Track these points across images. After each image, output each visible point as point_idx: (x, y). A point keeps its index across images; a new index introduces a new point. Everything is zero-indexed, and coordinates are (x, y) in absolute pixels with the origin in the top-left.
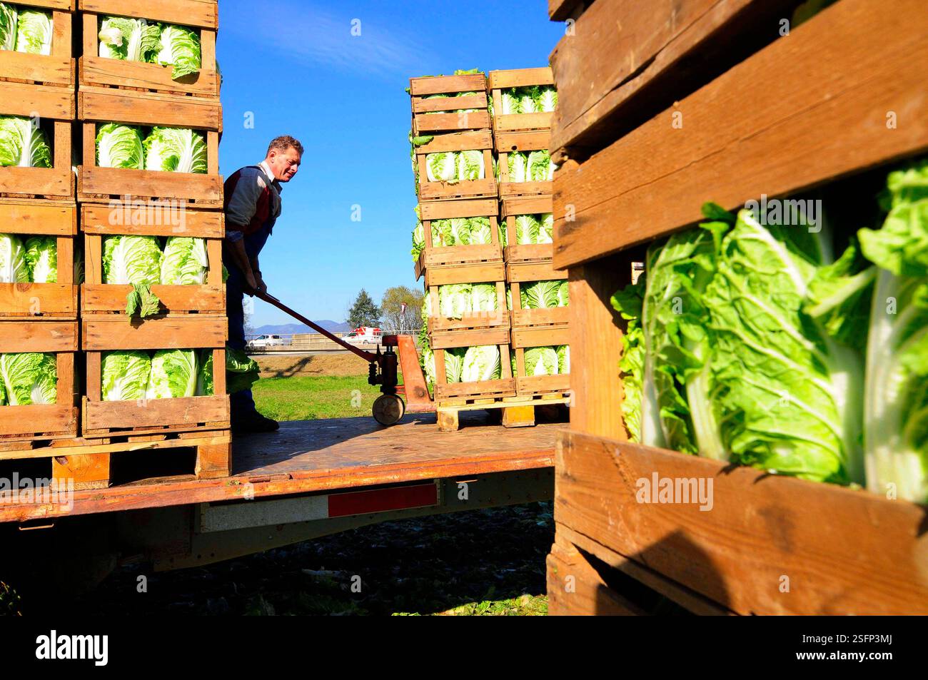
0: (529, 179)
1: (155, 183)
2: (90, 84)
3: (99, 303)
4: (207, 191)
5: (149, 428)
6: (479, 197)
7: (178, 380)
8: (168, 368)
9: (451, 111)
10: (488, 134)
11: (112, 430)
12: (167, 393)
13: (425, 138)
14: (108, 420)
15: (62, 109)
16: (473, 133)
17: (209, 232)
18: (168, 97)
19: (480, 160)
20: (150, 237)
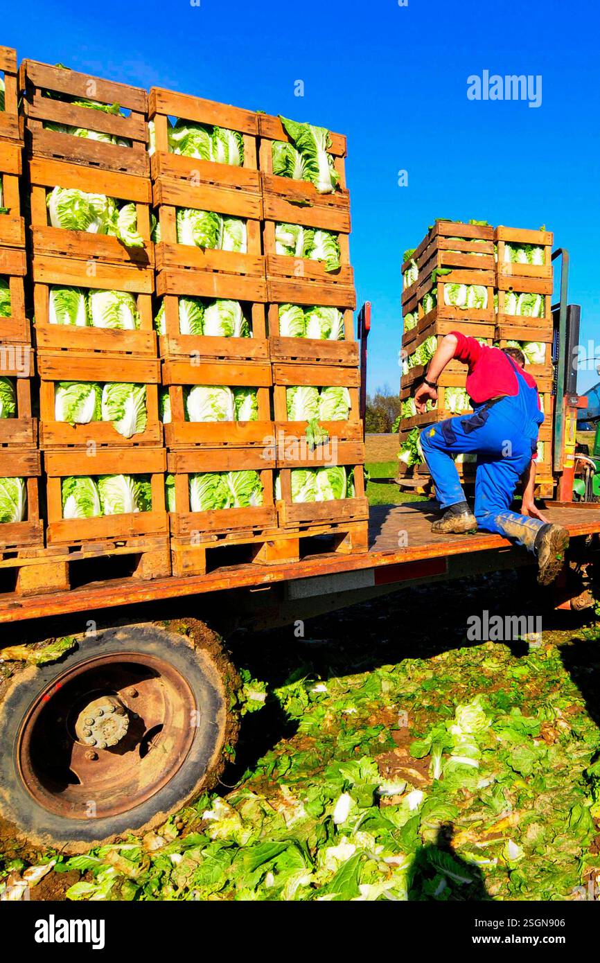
0: (519, 313)
1: (317, 348)
2: (274, 275)
4: (349, 354)
5: (322, 520)
6: (481, 323)
7: (337, 487)
8: (331, 479)
9: (465, 252)
10: (492, 275)
11: (301, 522)
12: (331, 497)
13: (445, 271)
14: (299, 516)
15: (259, 294)
16: (481, 272)
17: (351, 383)
18: (322, 285)
19: (484, 293)
20: (315, 387)
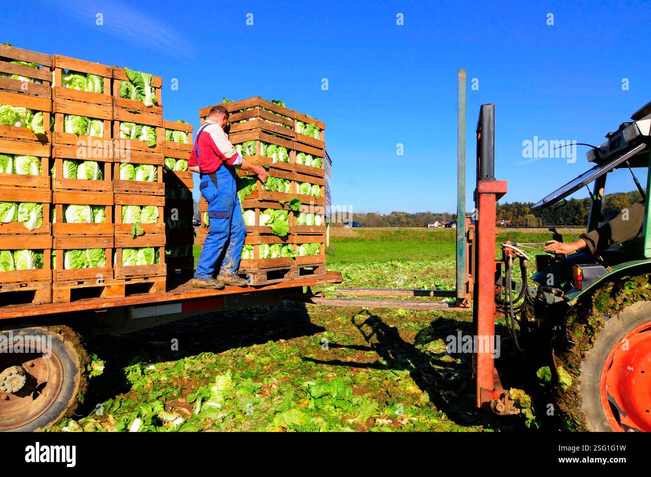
1: (141, 186)
3: (122, 230)
4: (159, 189)
5: (139, 275)
7: (149, 258)
8: (145, 254)
11: (126, 276)
12: (145, 263)
14: (125, 273)
17: (159, 204)
18: (145, 153)
20: (138, 206)
